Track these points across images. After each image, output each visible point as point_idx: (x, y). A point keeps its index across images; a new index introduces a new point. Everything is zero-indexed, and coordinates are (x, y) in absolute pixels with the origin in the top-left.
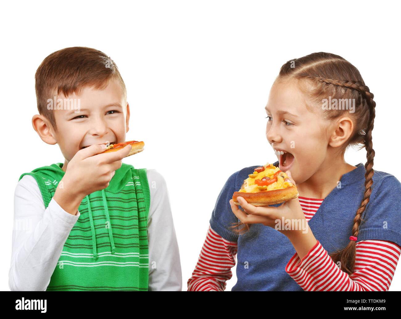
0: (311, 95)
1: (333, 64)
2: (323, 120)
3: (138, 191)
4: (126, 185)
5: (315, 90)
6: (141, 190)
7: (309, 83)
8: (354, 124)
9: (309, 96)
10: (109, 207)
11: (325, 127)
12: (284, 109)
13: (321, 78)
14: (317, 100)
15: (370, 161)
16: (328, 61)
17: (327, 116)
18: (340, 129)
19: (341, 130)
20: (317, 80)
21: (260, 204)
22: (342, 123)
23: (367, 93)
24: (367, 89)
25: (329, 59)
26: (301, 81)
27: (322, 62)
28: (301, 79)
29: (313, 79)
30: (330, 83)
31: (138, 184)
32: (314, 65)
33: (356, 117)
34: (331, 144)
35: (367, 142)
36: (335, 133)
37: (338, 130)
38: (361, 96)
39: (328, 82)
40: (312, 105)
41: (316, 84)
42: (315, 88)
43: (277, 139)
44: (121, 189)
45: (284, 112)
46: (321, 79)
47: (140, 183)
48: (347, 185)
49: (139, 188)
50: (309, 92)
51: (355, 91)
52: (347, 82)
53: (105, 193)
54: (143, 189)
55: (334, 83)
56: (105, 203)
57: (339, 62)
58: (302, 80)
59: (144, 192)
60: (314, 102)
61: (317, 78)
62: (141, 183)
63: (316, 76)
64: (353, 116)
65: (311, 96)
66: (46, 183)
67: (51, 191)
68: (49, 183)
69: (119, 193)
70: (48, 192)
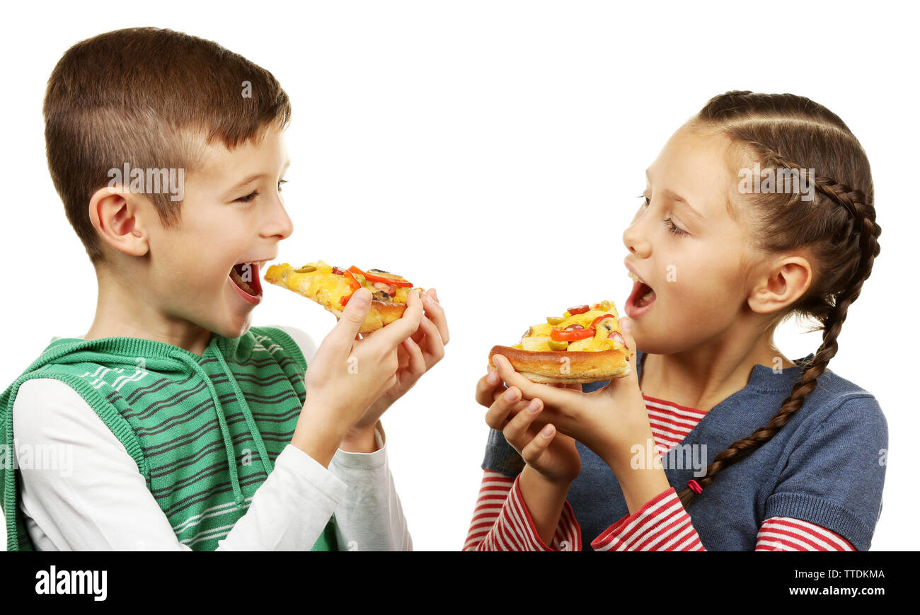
1: (819, 134)
2: (751, 246)
3: (287, 361)
4: (254, 350)
6: (290, 358)
7: (751, 157)
12: (681, 192)
13: (780, 155)
16: (811, 123)
17: (764, 241)
18: (781, 277)
19: (782, 280)
20: (770, 157)
21: (542, 379)
22: (789, 267)
23: (867, 221)
25: (814, 120)
26: (737, 145)
27: (797, 121)
32: (775, 120)
33: (824, 265)
34: (752, 303)
35: (833, 321)
36: (764, 283)
37: (776, 278)
38: (851, 222)
40: (740, 206)
43: (641, 248)
45: (677, 196)
46: (778, 158)
48: (765, 392)
49: (283, 355)
51: (841, 207)
57: (832, 135)
58: (739, 145)
63: (771, 149)
64: (818, 261)
66: (94, 383)
67: (112, 398)
68: (99, 382)
69: (247, 365)
70: (108, 405)
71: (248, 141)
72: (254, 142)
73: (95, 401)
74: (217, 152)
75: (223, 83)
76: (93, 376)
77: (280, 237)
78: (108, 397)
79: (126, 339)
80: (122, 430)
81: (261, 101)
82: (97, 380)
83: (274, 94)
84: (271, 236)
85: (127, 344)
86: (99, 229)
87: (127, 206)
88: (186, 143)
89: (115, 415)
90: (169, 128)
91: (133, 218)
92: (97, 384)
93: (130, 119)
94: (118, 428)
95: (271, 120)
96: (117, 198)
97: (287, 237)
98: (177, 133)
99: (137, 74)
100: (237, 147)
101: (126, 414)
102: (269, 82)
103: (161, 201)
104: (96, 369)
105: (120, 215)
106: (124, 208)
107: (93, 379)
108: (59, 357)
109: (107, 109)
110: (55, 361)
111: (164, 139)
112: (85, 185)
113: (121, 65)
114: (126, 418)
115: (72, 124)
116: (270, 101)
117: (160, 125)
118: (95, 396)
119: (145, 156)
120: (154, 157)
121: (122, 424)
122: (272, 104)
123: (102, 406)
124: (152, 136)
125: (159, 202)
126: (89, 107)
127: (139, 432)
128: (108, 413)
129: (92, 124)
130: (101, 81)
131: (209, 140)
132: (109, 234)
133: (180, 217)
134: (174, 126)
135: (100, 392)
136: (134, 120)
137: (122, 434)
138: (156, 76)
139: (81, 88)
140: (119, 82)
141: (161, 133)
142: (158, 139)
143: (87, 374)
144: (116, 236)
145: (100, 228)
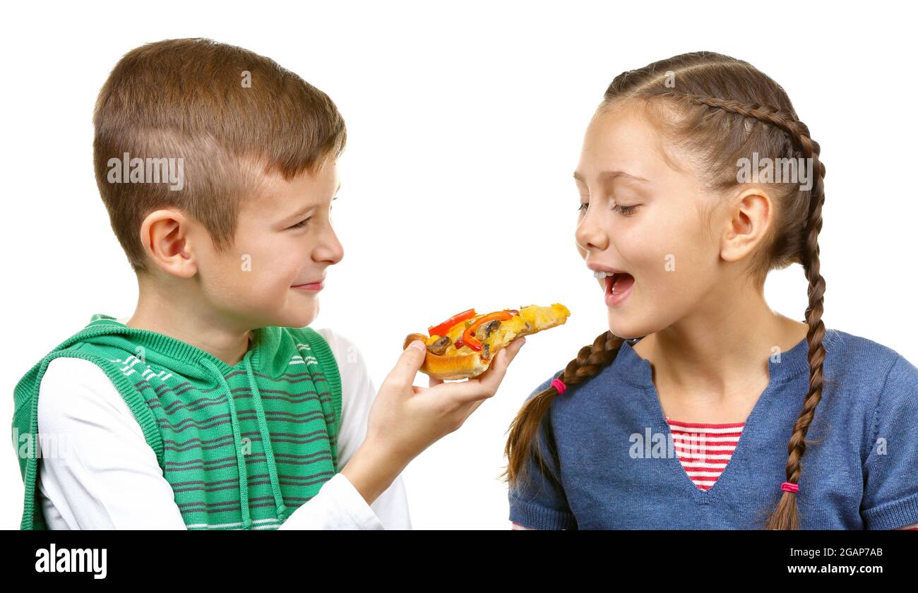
0: (675, 132)
2: (702, 192)
3: (317, 377)
4: (291, 363)
5: (683, 122)
6: (321, 374)
7: (671, 108)
8: (774, 207)
9: (669, 134)
10: (266, 413)
11: (709, 207)
13: (697, 95)
14: (687, 143)
15: (816, 304)
17: (713, 181)
18: (744, 216)
19: (745, 218)
20: (689, 100)
22: (747, 201)
23: (803, 138)
24: (804, 130)
28: (651, 100)
29: (680, 99)
30: (719, 107)
31: (312, 361)
33: (779, 192)
34: (725, 255)
35: (808, 258)
36: (730, 227)
37: (739, 219)
38: (789, 142)
39: (714, 105)
40: (678, 156)
41: (687, 109)
42: (684, 118)
44: (283, 371)
45: (614, 173)
46: (697, 98)
47: (315, 358)
49: (317, 370)
50: (670, 126)
51: (775, 128)
52: (756, 107)
53: (256, 381)
54: (326, 373)
55: (729, 107)
56: (258, 404)
58: (655, 102)
59: (328, 380)
60: (681, 148)
61: (689, 96)
62: (318, 359)
63: (687, 93)
64: (772, 188)
65: (674, 134)
66: (124, 370)
67: (140, 387)
68: (129, 370)
69: (280, 380)
70: (136, 392)
71: (306, 172)
72: (311, 173)
73: (123, 387)
74: (274, 182)
75: (283, 112)
76: (124, 363)
77: (331, 262)
78: (137, 385)
79: (159, 336)
80: (146, 419)
81: (320, 131)
82: (127, 368)
83: (333, 123)
84: (323, 261)
85: (159, 341)
86: (148, 250)
87: (180, 229)
88: (244, 172)
89: (142, 403)
90: (227, 156)
91: (183, 240)
92: (127, 371)
93: (188, 144)
94: (142, 417)
95: (329, 150)
96: (170, 222)
97: (337, 263)
98: (235, 162)
99: (197, 97)
100: (295, 178)
101: (152, 404)
102: (328, 109)
103: (214, 226)
104: (126, 358)
105: (170, 236)
106: (177, 230)
107: (124, 366)
108: (91, 337)
109: (165, 132)
110: (87, 340)
111: (222, 167)
112: (136, 205)
113: (180, 87)
114: (152, 408)
115: (127, 142)
116: (329, 130)
117: (219, 151)
118: (124, 382)
119: (201, 184)
120: (211, 184)
121: (147, 413)
122: (331, 133)
123: (129, 392)
124: (210, 162)
125: (213, 227)
126: (145, 126)
127: (162, 424)
128: (135, 400)
129: (148, 146)
130: (159, 102)
131: (267, 171)
132: (158, 255)
133: (233, 242)
134: (232, 154)
135: (129, 379)
136: (192, 145)
137: (146, 423)
138: (216, 101)
139: (138, 106)
140: (179, 104)
141: (219, 161)
142: (215, 166)
143: (119, 361)
144: (164, 257)
145: (149, 248)
